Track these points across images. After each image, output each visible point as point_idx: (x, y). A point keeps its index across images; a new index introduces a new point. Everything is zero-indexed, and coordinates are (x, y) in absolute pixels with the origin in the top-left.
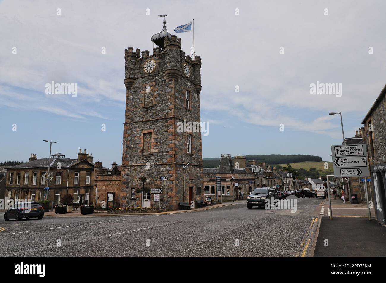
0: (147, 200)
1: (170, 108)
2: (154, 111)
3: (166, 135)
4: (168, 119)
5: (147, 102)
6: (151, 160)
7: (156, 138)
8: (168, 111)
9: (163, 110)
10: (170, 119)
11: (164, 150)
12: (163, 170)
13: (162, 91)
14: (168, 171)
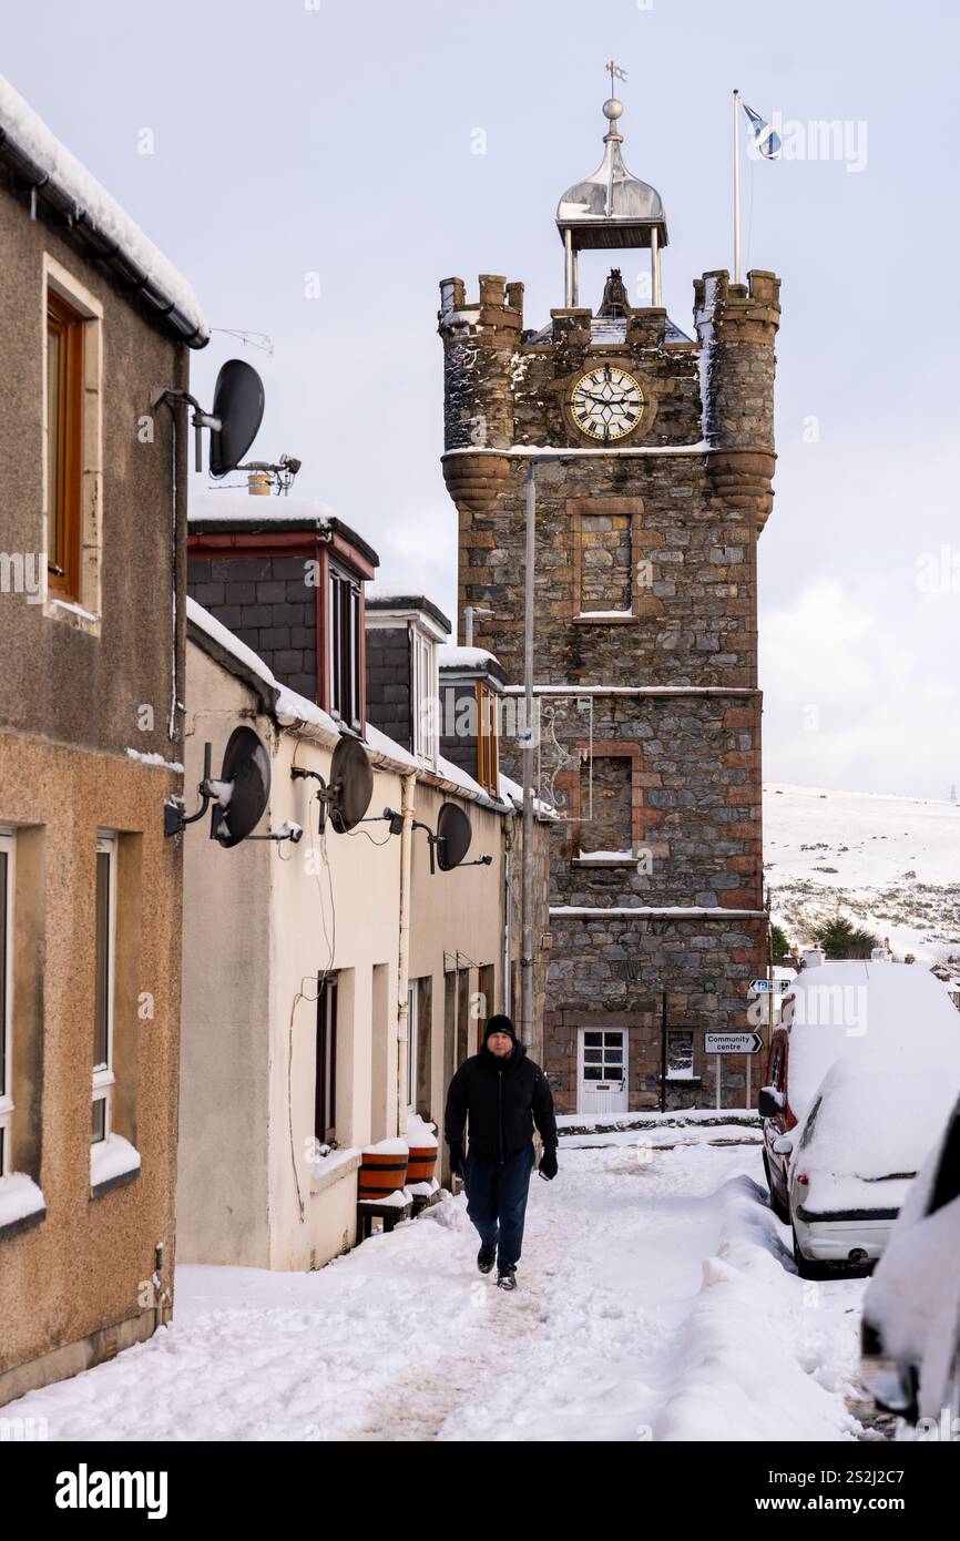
0: (607, 1088)
1: (736, 647)
2: (640, 652)
3: (715, 778)
4: (724, 702)
5: (594, 596)
6: (629, 893)
7: (656, 789)
8: (722, 658)
9: (695, 652)
10: (740, 702)
11: (704, 850)
12: (700, 945)
13: (685, 550)
14: (728, 950)
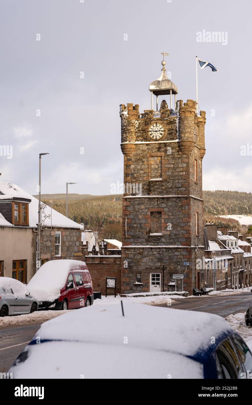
0: (156, 287)
1: (185, 186)
2: (164, 188)
3: (180, 216)
4: (182, 199)
5: (154, 175)
6: (161, 243)
7: (167, 219)
8: (182, 189)
9: (176, 187)
10: (185, 199)
11: (177, 233)
12: (177, 254)
13: (173, 164)
14: (183, 255)
